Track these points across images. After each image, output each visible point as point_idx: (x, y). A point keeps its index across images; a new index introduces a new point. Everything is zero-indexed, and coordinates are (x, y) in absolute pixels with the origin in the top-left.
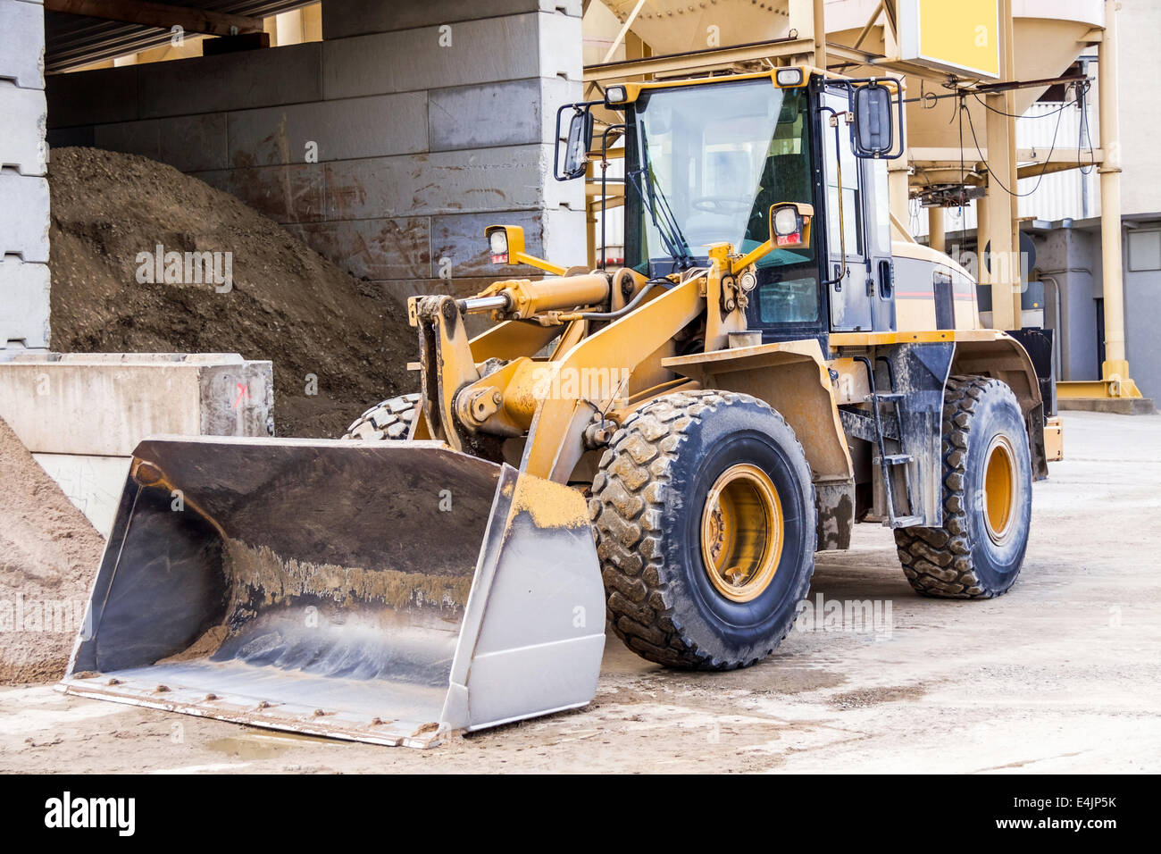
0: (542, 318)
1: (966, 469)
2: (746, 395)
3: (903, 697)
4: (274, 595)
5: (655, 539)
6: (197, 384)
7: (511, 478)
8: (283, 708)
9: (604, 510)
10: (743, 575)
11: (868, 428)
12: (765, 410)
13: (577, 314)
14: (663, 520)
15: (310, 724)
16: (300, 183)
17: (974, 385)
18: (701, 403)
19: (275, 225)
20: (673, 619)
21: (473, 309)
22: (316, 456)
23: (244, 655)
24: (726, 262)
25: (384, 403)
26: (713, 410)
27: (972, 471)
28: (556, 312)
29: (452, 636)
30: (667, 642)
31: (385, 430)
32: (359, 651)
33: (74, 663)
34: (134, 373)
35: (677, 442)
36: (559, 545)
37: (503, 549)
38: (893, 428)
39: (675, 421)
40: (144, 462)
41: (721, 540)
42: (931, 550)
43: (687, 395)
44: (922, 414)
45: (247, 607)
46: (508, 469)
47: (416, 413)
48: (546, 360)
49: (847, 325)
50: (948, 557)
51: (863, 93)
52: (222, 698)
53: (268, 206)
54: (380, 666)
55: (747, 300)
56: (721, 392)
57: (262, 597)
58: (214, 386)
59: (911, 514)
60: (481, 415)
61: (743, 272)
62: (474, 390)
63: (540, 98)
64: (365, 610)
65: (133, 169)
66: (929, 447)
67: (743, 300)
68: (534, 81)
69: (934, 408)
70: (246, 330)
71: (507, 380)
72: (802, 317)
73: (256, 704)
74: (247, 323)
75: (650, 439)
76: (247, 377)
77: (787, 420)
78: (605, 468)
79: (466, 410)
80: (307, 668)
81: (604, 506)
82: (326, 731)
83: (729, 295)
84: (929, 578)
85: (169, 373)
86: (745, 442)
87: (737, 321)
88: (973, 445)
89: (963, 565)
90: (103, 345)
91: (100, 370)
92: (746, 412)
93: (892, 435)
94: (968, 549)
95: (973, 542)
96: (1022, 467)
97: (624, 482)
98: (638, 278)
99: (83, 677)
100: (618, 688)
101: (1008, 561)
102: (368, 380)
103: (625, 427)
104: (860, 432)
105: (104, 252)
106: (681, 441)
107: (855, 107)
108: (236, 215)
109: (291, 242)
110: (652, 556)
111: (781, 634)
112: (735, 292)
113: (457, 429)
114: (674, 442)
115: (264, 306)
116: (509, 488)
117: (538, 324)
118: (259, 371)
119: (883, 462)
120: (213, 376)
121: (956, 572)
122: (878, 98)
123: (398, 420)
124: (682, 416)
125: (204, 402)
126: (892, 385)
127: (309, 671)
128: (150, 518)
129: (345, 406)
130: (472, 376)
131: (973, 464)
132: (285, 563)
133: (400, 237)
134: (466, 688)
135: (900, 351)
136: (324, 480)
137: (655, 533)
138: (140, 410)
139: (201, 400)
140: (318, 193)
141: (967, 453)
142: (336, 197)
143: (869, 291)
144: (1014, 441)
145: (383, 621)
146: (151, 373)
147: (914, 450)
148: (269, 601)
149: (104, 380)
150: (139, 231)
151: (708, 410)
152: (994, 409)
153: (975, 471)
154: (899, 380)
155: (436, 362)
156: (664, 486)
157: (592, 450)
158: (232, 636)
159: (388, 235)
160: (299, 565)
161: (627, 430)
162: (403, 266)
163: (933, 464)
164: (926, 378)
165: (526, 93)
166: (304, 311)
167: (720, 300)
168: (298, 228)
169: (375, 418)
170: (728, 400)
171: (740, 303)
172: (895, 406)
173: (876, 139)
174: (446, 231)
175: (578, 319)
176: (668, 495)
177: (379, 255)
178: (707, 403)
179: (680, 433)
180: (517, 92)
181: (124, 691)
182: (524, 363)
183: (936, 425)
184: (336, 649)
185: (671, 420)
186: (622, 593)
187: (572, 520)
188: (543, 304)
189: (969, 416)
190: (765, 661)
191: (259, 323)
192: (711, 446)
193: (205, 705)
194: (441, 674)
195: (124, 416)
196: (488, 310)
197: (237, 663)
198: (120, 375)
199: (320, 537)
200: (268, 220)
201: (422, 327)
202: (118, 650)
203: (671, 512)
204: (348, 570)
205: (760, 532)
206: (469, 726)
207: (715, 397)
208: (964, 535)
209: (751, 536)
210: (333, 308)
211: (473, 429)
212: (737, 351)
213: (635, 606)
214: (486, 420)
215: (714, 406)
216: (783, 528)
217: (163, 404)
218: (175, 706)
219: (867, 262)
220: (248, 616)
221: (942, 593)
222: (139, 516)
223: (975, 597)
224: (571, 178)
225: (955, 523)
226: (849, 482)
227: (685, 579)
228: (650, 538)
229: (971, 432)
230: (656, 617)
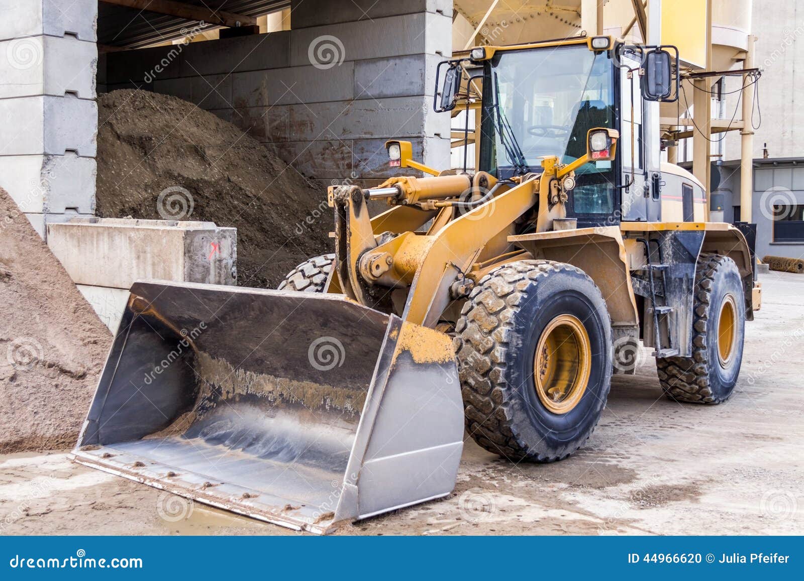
0: (423, 205)
1: (708, 318)
2: (569, 265)
3: (685, 496)
4: (228, 392)
5: (500, 369)
6: (182, 242)
7: (398, 325)
8: (222, 488)
9: (464, 346)
10: (561, 393)
11: (645, 288)
12: (582, 276)
13: (448, 202)
14: (508, 356)
15: (238, 505)
16: (274, 118)
17: (713, 260)
18: (537, 270)
19: (257, 142)
20: (511, 428)
21: (374, 196)
22: (253, 301)
23: (204, 435)
24: (553, 171)
25: (311, 260)
26: (546, 275)
27: (712, 319)
28: (433, 201)
29: (350, 434)
30: (507, 443)
31: (311, 279)
32: (284, 439)
33: (82, 438)
34: (142, 234)
35: (520, 298)
36: (431, 376)
37: (389, 380)
38: (660, 288)
39: (518, 283)
40: (138, 297)
41: (546, 367)
42: (681, 371)
43: (526, 263)
44: (681, 279)
45: (209, 399)
46: (395, 318)
47: (332, 268)
48: (424, 234)
49: (632, 217)
50: (692, 377)
51: (652, 56)
52: (179, 475)
53: (256, 132)
54: (298, 452)
55: (567, 196)
56: (551, 262)
57: (220, 393)
58: (195, 244)
59: (670, 347)
60: (377, 273)
61: (565, 176)
62: (374, 254)
63: (425, 67)
64: (290, 409)
65: (169, 104)
66: (685, 302)
67: (564, 196)
68: (421, 56)
69: (689, 275)
70: (235, 207)
71: (397, 247)
72: (602, 210)
73: (202, 482)
74: (236, 202)
75: (499, 295)
76: (218, 238)
77: (597, 283)
78: (466, 314)
79: (366, 269)
80: (247, 449)
81: (464, 343)
82: (249, 512)
83: (554, 192)
84: (678, 390)
85: (165, 233)
86: (567, 299)
87: (560, 211)
88: (713, 301)
89: (703, 383)
90: (142, 214)
91: (120, 230)
92: (569, 277)
93: (660, 293)
94: (707, 372)
95: (710, 367)
96: (740, 315)
97: (480, 326)
98: (491, 179)
99: (87, 449)
100: (470, 475)
101: (730, 379)
102: (311, 241)
103: (481, 285)
104: (638, 291)
105: (146, 154)
106: (523, 298)
107: (645, 66)
108: (233, 136)
109: (267, 153)
110: (499, 381)
111: (586, 436)
112: (559, 190)
113: (359, 282)
114: (517, 298)
115: (247, 192)
116: (395, 333)
117: (420, 208)
118: (227, 234)
119: (654, 311)
120: (194, 237)
121: (697, 387)
122: (662, 60)
123: (320, 272)
124: (523, 279)
125: (187, 255)
126: (661, 259)
127: (247, 451)
128: (142, 336)
129: (296, 256)
130: (371, 244)
131: (713, 314)
132: (236, 371)
133: (334, 152)
134: (356, 487)
135: (667, 236)
136: (260, 317)
137: (501, 365)
138: (145, 259)
139: (185, 253)
140: (285, 124)
141: (709, 307)
142: (296, 126)
143: (646, 194)
144: (735, 297)
145: (302, 418)
146: (153, 234)
147: (674, 303)
148: (224, 397)
149: (123, 236)
150: (170, 143)
151: (542, 275)
152: (727, 276)
153: (714, 319)
154: (665, 255)
155: (346, 233)
156: (509, 330)
157: (456, 300)
158: (198, 420)
159: (327, 151)
160: (245, 373)
161: (482, 287)
162: (336, 170)
163: (687, 314)
164: (684, 254)
165: (416, 64)
166: (272, 197)
167: (548, 196)
168: (272, 146)
169: (305, 270)
170: (556, 268)
171: (562, 198)
172: (662, 273)
173: (660, 88)
174: (363, 149)
175: (449, 206)
176: (512, 337)
177: (321, 164)
178: (542, 270)
179: (522, 291)
180: (410, 62)
181: (112, 464)
182: (409, 236)
183: (690, 287)
184: (268, 435)
185: (515, 282)
186: (475, 407)
187: (441, 357)
188: (424, 194)
189: (711, 282)
190: (574, 455)
191: (243, 203)
192: (544, 302)
193: (166, 480)
194: (341, 461)
195: (134, 262)
196: (385, 197)
197: (200, 441)
198: (132, 234)
199: (260, 355)
200: (253, 139)
201: (337, 208)
202: (115, 429)
203: (514, 350)
204: (278, 380)
205: (574, 362)
206: (358, 516)
207: (547, 265)
208: (705, 362)
209: (567, 365)
210: (291, 195)
211: (371, 282)
212: (559, 233)
213: (484, 416)
214: (380, 276)
215: (546, 272)
216: (590, 360)
217: (160, 256)
218: (145, 480)
219: (645, 174)
220: (210, 406)
221: (685, 400)
222: (133, 335)
223: (709, 404)
224: (445, 111)
225: (699, 354)
226: (635, 327)
227: (522, 399)
228: (497, 368)
229: (712, 292)
230: (499, 425)
